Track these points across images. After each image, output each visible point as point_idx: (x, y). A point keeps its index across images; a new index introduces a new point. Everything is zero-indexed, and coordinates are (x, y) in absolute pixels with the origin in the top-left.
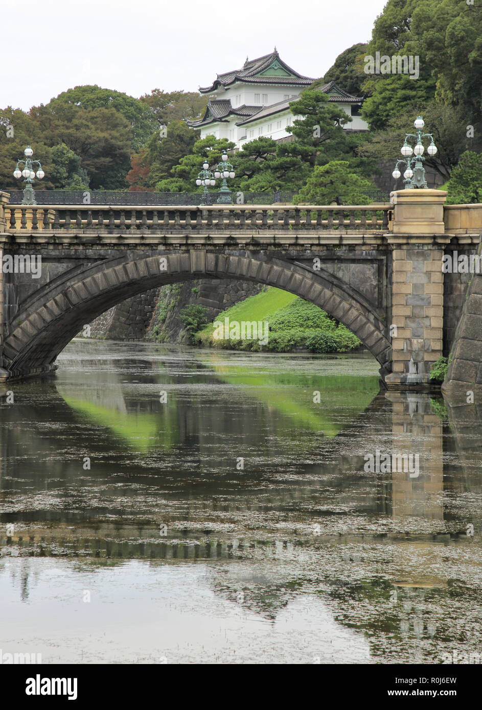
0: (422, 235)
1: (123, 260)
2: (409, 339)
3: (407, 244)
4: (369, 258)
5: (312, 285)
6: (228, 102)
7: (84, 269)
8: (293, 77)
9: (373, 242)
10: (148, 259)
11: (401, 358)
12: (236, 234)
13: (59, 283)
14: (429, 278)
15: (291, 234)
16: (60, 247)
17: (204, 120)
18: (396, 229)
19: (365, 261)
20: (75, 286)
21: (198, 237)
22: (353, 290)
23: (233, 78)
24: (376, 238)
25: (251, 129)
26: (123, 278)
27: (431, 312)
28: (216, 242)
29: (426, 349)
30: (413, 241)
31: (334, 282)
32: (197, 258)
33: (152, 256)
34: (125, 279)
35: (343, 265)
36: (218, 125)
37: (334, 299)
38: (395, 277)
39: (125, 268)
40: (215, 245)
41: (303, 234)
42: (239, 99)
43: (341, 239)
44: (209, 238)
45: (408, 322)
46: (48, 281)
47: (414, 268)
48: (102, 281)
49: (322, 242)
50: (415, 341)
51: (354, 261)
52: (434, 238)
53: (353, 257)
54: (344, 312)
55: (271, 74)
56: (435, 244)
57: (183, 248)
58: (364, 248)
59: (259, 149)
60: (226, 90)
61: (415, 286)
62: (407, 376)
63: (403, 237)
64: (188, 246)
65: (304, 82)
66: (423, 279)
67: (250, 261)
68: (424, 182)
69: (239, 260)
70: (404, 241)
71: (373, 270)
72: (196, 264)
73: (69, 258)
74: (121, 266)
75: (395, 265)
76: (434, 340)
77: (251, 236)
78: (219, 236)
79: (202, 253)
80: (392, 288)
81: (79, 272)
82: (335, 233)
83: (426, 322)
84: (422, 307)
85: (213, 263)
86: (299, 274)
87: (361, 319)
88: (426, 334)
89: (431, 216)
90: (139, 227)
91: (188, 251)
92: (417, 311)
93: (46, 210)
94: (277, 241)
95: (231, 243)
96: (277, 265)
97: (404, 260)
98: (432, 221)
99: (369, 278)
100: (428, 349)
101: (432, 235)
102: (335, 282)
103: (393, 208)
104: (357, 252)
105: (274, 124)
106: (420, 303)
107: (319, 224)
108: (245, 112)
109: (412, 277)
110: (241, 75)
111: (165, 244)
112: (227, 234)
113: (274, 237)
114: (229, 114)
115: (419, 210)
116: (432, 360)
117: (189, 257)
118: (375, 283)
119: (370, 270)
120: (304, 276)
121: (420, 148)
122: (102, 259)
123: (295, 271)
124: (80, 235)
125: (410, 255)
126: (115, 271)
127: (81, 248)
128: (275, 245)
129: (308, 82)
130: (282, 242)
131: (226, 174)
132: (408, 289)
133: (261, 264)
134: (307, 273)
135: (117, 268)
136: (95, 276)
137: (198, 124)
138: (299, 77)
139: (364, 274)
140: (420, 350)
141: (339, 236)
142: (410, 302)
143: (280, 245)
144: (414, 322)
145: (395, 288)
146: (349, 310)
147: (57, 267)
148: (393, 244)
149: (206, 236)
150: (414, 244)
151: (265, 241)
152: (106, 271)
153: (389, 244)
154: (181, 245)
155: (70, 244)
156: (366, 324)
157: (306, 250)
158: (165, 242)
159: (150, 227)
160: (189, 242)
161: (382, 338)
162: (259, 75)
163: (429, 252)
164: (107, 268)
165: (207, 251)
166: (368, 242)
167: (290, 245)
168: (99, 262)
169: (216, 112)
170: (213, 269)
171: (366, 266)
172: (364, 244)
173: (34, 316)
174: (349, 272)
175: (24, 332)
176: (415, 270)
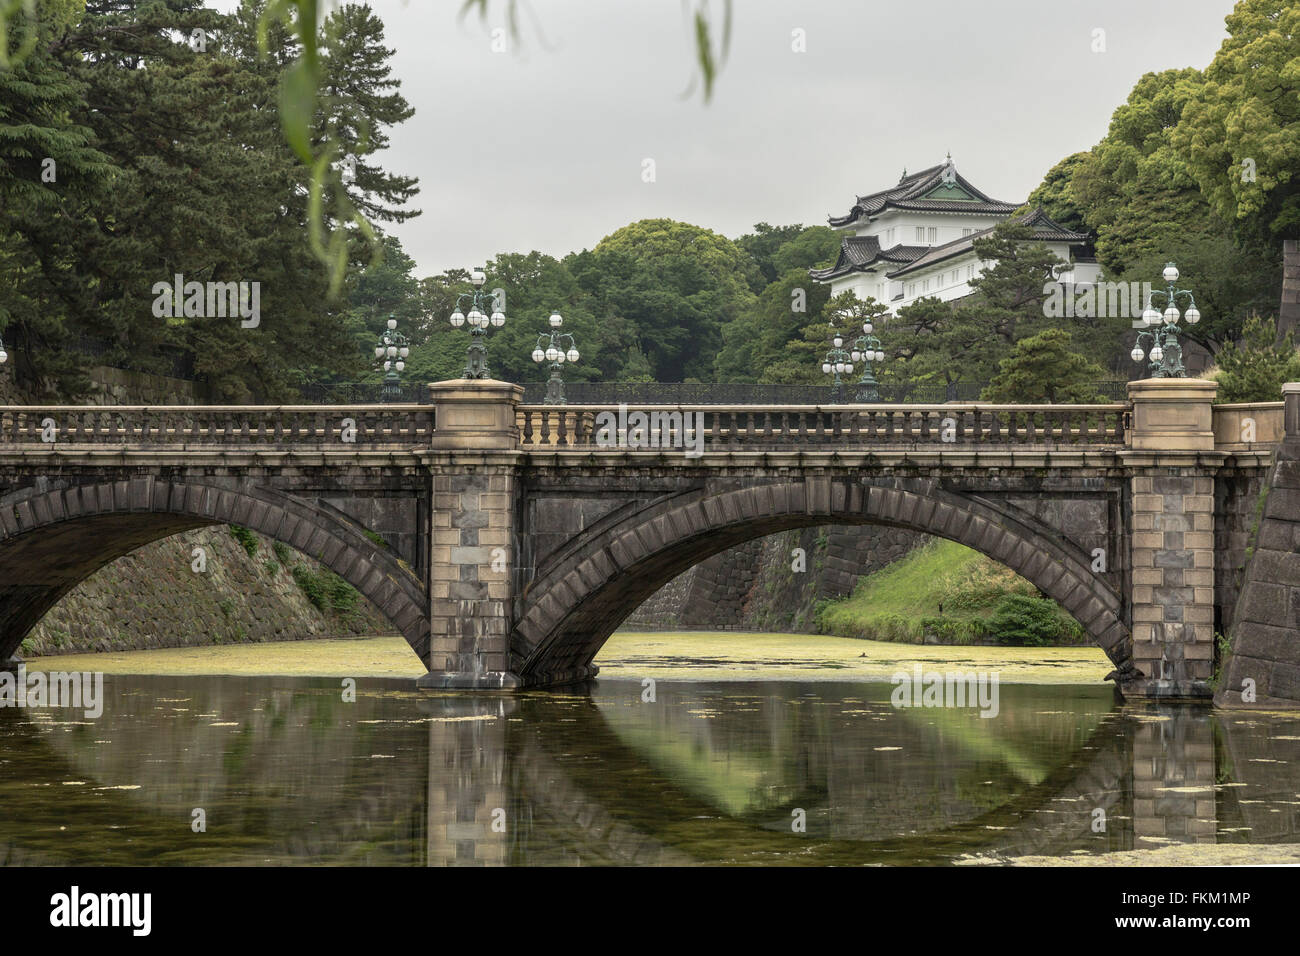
0: (1178, 453)
1: (699, 492)
2: (1160, 624)
3: (1156, 467)
4: (1094, 490)
5: (1003, 532)
6: (874, 240)
7: (638, 510)
8: (977, 201)
9: (1098, 463)
10: (738, 492)
11: (1147, 655)
12: (880, 451)
13: (598, 531)
14: (1191, 523)
15: (967, 451)
16: (601, 474)
17: (835, 270)
18: (1136, 443)
19: (1088, 495)
20: (624, 537)
21: (819, 456)
22: (1071, 543)
23: (882, 201)
24: (1104, 457)
25: (911, 282)
26: (700, 524)
27: (1194, 578)
28: (847, 463)
29: (1187, 637)
30: (1164, 463)
31: (1035, 528)
32: (817, 489)
33: (746, 487)
34: (703, 525)
35: (1052, 502)
36: (858, 276)
37: (1038, 556)
38: (1137, 522)
39: (702, 507)
40: (845, 468)
41: (986, 451)
42: (894, 235)
43: (1048, 458)
44: (835, 457)
45: (1158, 595)
46: (582, 528)
47: (1166, 507)
48: (666, 528)
49: (1018, 464)
50: (1169, 627)
51: (1068, 495)
52: (1198, 457)
53: (1068, 489)
54: (1054, 577)
55: (941, 196)
56: (1199, 466)
57: (795, 473)
58: (1084, 473)
59: (925, 315)
60: (872, 221)
61: (1168, 536)
62: (1157, 684)
63: (1148, 457)
64: (802, 471)
65: (995, 208)
66: (1183, 526)
67: (902, 496)
68: (1180, 367)
69: (885, 494)
70: (1150, 463)
71: (1099, 510)
72: (816, 497)
73: (615, 492)
74: (696, 504)
75: (1136, 502)
76: (1200, 625)
77: (903, 454)
78: (852, 455)
79: (825, 482)
80: (1131, 540)
81: (630, 514)
82: (1039, 450)
83: (1188, 595)
84: (1179, 570)
85: (843, 498)
86: (981, 516)
87: (1081, 590)
88: (1187, 614)
89: (1193, 422)
90: (724, 439)
91: (802, 479)
92: (1172, 577)
93: (580, 413)
94: (945, 462)
95: (872, 466)
96: (945, 502)
97: (1149, 493)
98: (1194, 430)
99: (1095, 522)
100: (1191, 640)
101: (1194, 453)
102: (1039, 529)
103: (1132, 409)
104: (1073, 480)
105: (947, 274)
106: (1175, 564)
107: (1013, 434)
108: (901, 256)
109: (1163, 522)
110: (896, 197)
111: (767, 468)
112: (864, 451)
113: (941, 456)
114: (875, 258)
115: (1172, 412)
116: (1197, 657)
117: (804, 490)
118: (1103, 531)
119: (1095, 509)
120: (989, 520)
121: (1172, 313)
122: (667, 492)
123: (974, 512)
124: (633, 454)
125: (1159, 486)
126: (686, 511)
127: (635, 474)
128: (942, 468)
129: (1001, 208)
130: (954, 463)
131: (870, 354)
132: (1158, 541)
133: (920, 500)
134: (994, 514)
135: (689, 507)
136: (656, 520)
137: (827, 274)
138: (986, 200)
139: (1085, 515)
140: (1176, 641)
141: (1045, 454)
142: (1160, 561)
143: (950, 468)
144: (1167, 594)
145: (1136, 540)
146: (1062, 575)
147: (596, 506)
148: (1131, 467)
149: (832, 453)
150: (1165, 467)
151: (925, 462)
152: (672, 513)
153: (1126, 467)
154: (791, 468)
155: (617, 468)
156: (1090, 598)
157: (991, 476)
158: (765, 463)
159: (742, 440)
160: (805, 463)
161: (1115, 622)
162: (923, 198)
163: (1190, 479)
164: (675, 507)
165: (834, 479)
166: (1092, 463)
167: (966, 468)
168: (660, 498)
169: (856, 256)
170: (842, 508)
171: (1088, 503)
172: (1085, 467)
173: (559, 587)
174: (1062, 513)
175: (544, 613)
176: (1168, 510)
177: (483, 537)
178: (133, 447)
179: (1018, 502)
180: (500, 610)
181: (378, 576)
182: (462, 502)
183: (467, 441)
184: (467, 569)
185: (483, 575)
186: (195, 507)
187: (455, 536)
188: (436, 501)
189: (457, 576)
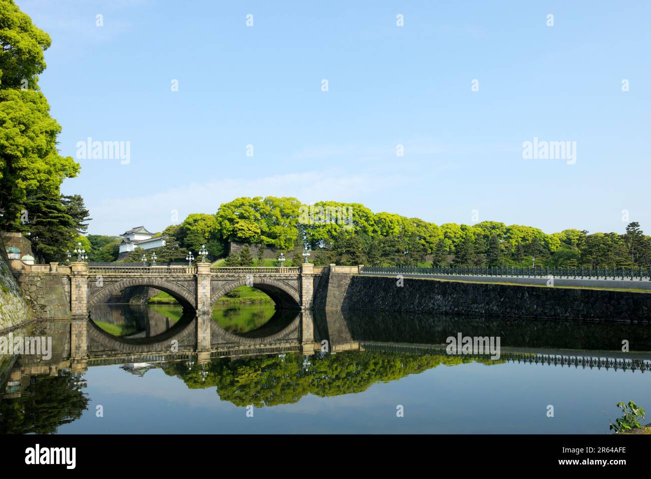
0: (309, 274)
1: (239, 280)
3: (306, 276)
4: (297, 279)
5: (283, 286)
6: (130, 238)
8: (148, 232)
9: (297, 275)
10: (245, 280)
11: (304, 302)
12: (266, 274)
13: (223, 286)
14: (310, 284)
16: (223, 277)
17: (122, 244)
18: (303, 272)
19: (295, 280)
20: (227, 287)
21: (257, 275)
22: (292, 287)
23: (131, 232)
26: (239, 285)
27: (311, 291)
29: (310, 300)
35: (290, 281)
36: (126, 245)
37: (288, 289)
38: (303, 284)
39: (239, 282)
42: (134, 238)
43: (290, 275)
44: (260, 275)
46: (220, 286)
49: (286, 276)
50: (307, 299)
53: (292, 279)
55: (141, 231)
56: (311, 276)
58: (294, 277)
60: (129, 235)
61: (307, 286)
62: (306, 306)
63: (305, 274)
66: (308, 284)
67: (269, 280)
69: (267, 280)
71: (296, 282)
72: (256, 281)
73: (225, 280)
75: (303, 281)
78: (262, 274)
79: (258, 278)
80: (302, 286)
83: (310, 294)
84: (309, 290)
85: (260, 281)
88: (310, 297)
89: (310, 269)
90: (242, 272)
91: (255, 278)
92: (307, 291)
95: (265, 276)
96: (275, 281)
97: (305, 279)
98: (310, 271)
101: (311, 274)
102: (288, 285)
103: (303, 268)
108: (136, 241)
110: (133, 231)
111: (249, 276)
112: (264, 274)
115: (308, 268)
116: (311, 303)
118: (297, 285)
122: (233, 280)
123: (279, 282)
127: (228, 277)
128: (275, 276)
133: (272, 281)
134: (282, 283)
136: (232, 284)
139: (294, 283)
142: (306, 289)
144: (307, 294)
146: (291, 292)
147: (222, 283)
148: (302, 276)
151: (273, 275)
152: (235, 283)
155: (226, 277)
156: (295, 295)
157: (281, 277)
160: (255, 276)
161: (299, 298)
163: (310, 278)
167: (278, 276)
169: (126, 241)
173: (217, 295)
174: (291, 283)
175: (215, 300)
176: (307, 282)
177: (206, 288)
178: (142, 274)
179: (285, 281)
180: (209, 299)
181: (187, 295)
182: (202, 282)
183: (204, 273)
184: (204, 293)
185: (206, 294)
186: (154, 284)
187: (202, 287)
188: (198, 282)
189: (202, 294)
